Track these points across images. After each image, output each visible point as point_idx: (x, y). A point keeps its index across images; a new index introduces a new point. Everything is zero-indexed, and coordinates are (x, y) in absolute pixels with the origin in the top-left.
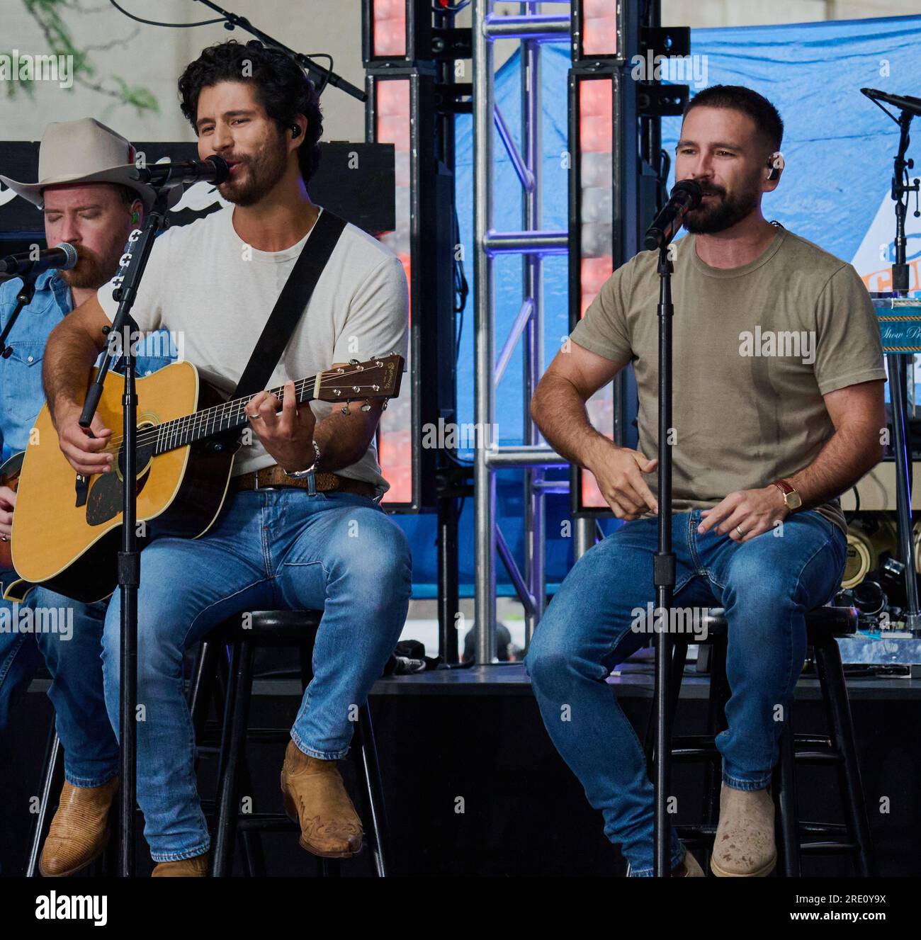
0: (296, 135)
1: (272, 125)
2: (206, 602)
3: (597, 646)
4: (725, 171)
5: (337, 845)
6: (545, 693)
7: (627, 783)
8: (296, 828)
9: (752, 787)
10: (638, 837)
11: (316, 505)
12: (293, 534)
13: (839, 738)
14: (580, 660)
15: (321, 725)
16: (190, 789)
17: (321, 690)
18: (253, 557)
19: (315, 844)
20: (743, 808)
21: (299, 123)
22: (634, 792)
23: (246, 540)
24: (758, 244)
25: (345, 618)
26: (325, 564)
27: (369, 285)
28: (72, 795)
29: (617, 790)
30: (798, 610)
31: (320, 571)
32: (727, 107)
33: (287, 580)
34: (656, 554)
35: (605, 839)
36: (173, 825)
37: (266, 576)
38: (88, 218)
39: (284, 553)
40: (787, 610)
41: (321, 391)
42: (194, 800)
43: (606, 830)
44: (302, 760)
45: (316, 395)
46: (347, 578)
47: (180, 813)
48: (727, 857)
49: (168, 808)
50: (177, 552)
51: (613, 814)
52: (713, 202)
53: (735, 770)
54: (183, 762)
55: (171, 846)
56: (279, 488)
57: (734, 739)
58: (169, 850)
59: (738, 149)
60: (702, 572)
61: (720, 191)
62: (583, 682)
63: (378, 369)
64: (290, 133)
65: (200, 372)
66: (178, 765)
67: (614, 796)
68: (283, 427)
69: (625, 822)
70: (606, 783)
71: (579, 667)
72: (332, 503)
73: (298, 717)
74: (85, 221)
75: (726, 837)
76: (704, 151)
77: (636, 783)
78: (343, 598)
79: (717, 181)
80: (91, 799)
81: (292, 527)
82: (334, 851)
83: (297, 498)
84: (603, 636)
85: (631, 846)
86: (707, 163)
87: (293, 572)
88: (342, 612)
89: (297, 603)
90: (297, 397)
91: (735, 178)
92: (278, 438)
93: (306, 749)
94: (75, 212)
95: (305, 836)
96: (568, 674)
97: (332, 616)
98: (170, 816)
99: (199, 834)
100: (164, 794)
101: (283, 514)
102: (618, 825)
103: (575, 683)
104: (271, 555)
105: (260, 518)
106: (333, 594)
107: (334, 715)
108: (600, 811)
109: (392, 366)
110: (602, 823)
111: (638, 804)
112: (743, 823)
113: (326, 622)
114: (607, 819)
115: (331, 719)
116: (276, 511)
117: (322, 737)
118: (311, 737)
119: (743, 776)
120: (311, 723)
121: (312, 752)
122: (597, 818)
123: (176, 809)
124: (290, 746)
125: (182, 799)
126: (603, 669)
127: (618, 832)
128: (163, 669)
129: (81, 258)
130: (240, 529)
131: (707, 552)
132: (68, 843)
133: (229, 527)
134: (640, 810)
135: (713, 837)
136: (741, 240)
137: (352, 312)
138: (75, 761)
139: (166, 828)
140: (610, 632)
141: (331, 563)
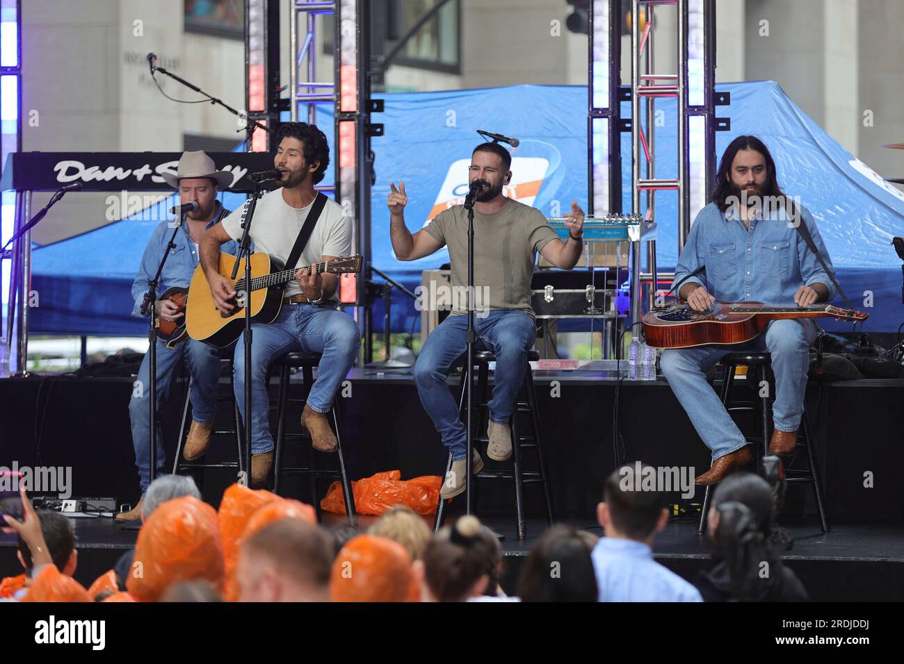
0: (314, 167)
1: (304, 161)
2: (274, 350)
3: (443, 367)
4: (490, 177)
5: (329, 447)
6: (421, 385)
7: (452, 422)
8: (311, 440)
9: (503, 423)
10: (457, 443)
11: (315, 310)
12: (306, 321)
13: (531, 403)
14: (437, 373)
15: (321, 398)
16: (267, 424)
17: (321, 384)
18: (290, 331)
19: (320, 447)
20: (500, 431)
21: (316, 163)
22: (455, 425)
23: (287, 324)
24: (502, 205)
25: (333, 356)
26: (325, 334)
27: (338, 224)
28: (196, 426)
29: (448, 424)
30: (526, 352)
31: (321, 337)
32: (492, 151)
33: (304, 340)
34: (467, 330)
35: (442, 444)
36: (261, 439)
37: (295, 338)
38: (201, 191)
39: (303, 329)
40: (522, 353)
41: (328, 269)
42: (268, 429)
43: (443, 440)
44: (311, 412)
45: (326, 270)
46: (335, 340)
47: (263, 434)
48: (495, 451)
49: (259, 432)
50: (261, 329)
51: (447, 434)
52: (485, 188)
53: (496, 416)
54: (265, 413)
55: (259, 447)
56: (299, 303)
57: (497, 404)
58: (258, 449)
59: (496, 169)
60: (481, 337)
61: (489, 185)
62: (437, 382)
63: (353, 261)
64: (311, 166)
65: (271, 258)
66: (263, 415)
67: (447, 427)
68: (311, 282)
69: (451, 437)
70: (444, 421)
71: (435, 375)
72: (321, 309)
73: (310, 396)
74: (199, 192)
75: (494, 443)
76: (482, 169)
77: (456, 422)
78: (332, 348)
79: (487, 181)
80: (204, 428)
81: (306, 319)
82: (328, 450)
83: (307, 307)
84: (444, 363)
85: (453, 447)
86: (483, 174)
87: (307, 337)
88: (332, 354)
89: (308, 350)
90: (317, 270)
91: (495, 180)
92: (309, 287)
93: (314, 408)
94: (196, 189)
95: (314, 443)
96: (431, 378)
97: (326, 356)
98: (260, 435)
99: (271, 442)
100: (257, 427)
101: (302, 313)
102: (449, 439)
103: (434, 382)
104: (297, 330)
105: (293, 315)
106: (328, 346)
107: (326, 395)
108: (440, 433)
109: (358, 260)
110: (441, 437)
111: (457, 430)
112: (500, 437)
113: (325, 357)
114: (444, 436)
115: (326, 396)
116: (299, 312)
117: (321, 403)
118: (317, 404)
119: (500, 418)
120: (316, 398)
121: (317, 410)
122: (439, 436)
123: (261, 433)
124: (306, 406)
125: (264, 428)
126: (445, 376)
127: (448, 441)
128: (259, 376)
129: (199, 208)
130: (285, 320)
131: (483, 329)
132: (196, 446)
133: (282, 320)
134: (457, 432)
135: (488, 443)
136: (495, 204)
137: (331, 234)
138: (198, 413)
139: (258, 440)
140: (447, 361)
141: (329, 333)
